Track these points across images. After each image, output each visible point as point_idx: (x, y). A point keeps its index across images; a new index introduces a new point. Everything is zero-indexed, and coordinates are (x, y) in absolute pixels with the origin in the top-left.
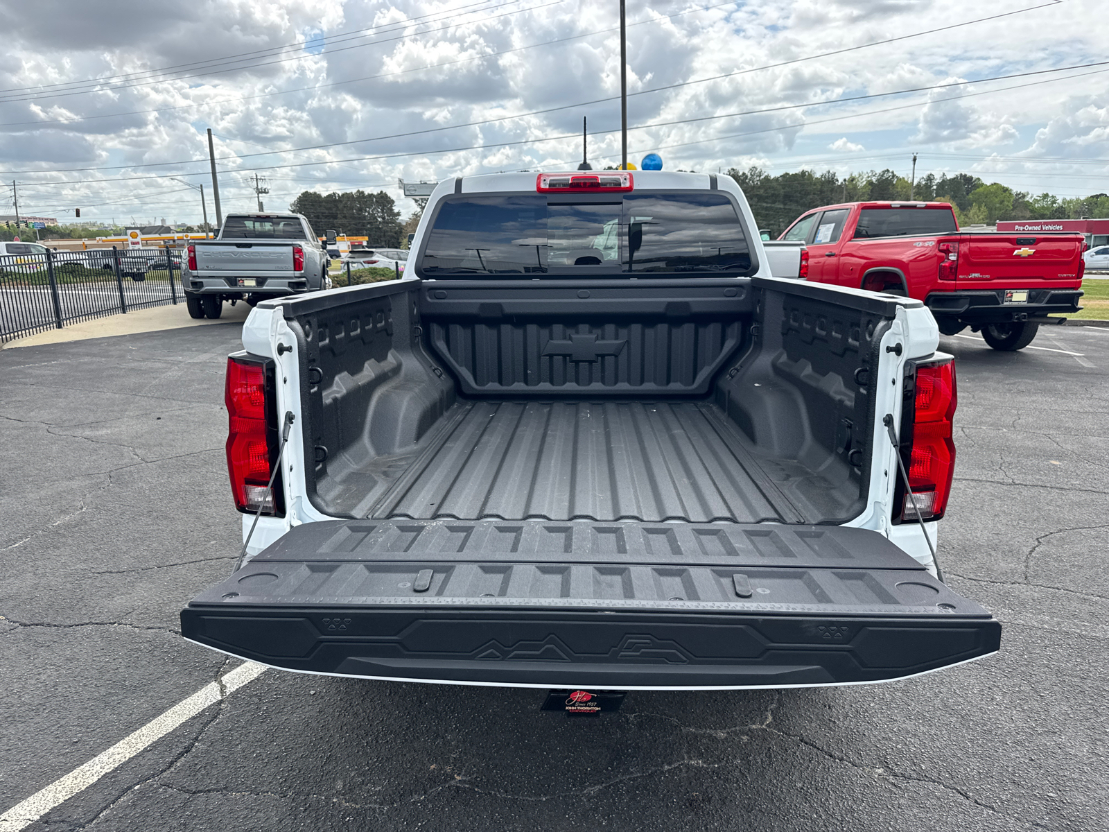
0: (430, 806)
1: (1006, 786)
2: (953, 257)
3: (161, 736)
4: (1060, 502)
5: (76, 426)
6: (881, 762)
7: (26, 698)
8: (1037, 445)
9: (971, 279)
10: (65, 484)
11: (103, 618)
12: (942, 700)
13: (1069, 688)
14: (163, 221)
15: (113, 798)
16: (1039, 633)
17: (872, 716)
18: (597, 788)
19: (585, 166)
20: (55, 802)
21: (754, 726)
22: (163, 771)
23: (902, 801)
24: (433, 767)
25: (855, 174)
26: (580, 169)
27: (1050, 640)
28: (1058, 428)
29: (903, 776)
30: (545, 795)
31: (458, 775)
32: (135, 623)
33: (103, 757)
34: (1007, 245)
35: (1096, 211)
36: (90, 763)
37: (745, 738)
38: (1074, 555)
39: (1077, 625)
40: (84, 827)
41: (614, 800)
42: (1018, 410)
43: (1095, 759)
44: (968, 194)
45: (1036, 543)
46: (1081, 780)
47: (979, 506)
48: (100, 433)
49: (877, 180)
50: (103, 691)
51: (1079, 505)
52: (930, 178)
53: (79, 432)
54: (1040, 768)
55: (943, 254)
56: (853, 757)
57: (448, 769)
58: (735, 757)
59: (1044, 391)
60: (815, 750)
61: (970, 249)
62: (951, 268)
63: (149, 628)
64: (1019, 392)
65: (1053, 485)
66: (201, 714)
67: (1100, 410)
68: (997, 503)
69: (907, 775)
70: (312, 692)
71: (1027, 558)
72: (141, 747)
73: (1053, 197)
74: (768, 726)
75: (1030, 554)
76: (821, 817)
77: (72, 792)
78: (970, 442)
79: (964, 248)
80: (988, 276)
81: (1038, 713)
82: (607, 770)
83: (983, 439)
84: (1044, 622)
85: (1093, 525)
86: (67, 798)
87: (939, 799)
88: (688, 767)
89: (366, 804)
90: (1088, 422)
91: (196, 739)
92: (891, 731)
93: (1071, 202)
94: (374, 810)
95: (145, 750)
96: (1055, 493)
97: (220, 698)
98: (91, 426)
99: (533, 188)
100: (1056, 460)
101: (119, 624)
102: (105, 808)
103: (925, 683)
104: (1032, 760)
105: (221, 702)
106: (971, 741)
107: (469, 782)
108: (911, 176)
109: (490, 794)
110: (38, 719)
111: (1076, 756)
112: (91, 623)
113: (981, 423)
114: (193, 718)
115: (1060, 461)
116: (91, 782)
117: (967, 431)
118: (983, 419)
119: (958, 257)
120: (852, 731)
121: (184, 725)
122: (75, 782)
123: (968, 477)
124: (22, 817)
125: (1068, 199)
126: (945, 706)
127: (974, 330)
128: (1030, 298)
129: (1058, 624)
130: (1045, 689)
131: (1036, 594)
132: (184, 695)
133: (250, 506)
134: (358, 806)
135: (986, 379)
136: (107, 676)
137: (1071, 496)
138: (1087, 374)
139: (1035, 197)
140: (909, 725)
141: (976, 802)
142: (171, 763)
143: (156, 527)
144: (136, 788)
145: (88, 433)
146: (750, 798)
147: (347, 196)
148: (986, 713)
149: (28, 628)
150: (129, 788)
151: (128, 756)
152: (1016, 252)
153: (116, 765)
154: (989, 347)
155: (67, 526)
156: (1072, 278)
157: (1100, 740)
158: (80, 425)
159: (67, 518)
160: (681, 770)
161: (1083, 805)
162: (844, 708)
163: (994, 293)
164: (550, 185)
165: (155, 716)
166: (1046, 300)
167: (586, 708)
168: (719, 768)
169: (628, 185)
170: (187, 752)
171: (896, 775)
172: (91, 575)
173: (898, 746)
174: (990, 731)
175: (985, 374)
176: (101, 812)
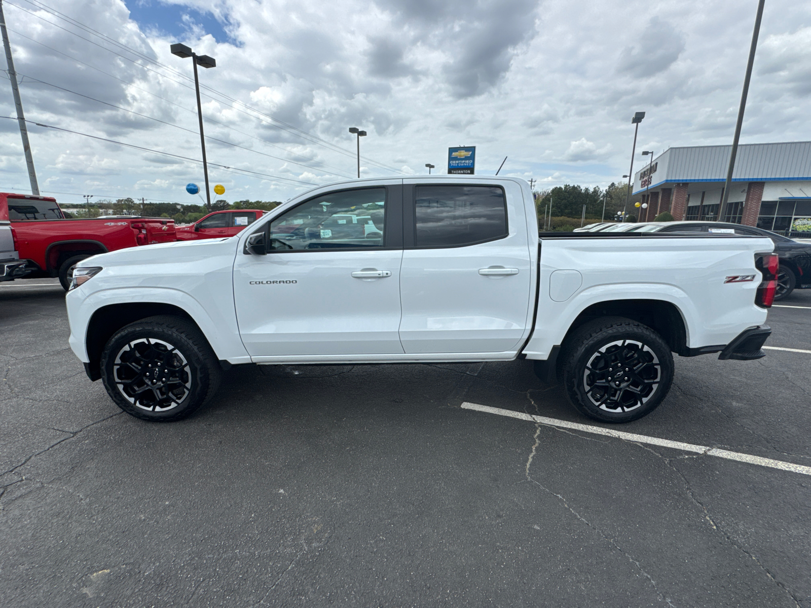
36: (800, 472)
66: (730, 450)
72: (772, 460)
97: (713, 449)
105: (717, 447)
121: (743, 453)
153: (789, 463)
165: (752, 465)
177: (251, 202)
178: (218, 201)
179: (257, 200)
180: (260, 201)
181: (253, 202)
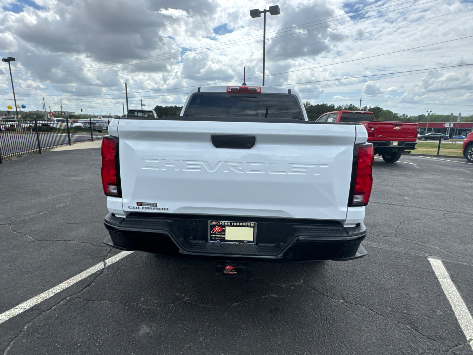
0: (175, 308)
1: (388, 308)
2: (373, 129)
3: (80, 280)
4: (408, 211)
5: (70, 176)
6: (342, 298)
7: (33, 265)
8: (400, 192)
9: (379, 137)
10: (62, 194)
11: (67, 239)
12: (365, 276)
13: (411, 274)
14: (110, 114)
15: (58, 301)
16: (401, 254)
17: (339, 281)
18: (237, 304)
19: (244, 84)
20: (36, 303)
21: (296, 283)
22: (79, 292)
23: (349, 312)
24: (177, 294)
25: (341, 105)
26: (242, 85)
27: (404, 257)
28: (407, 187)
29: (350, 303)
30: (217, 306)
31: (186, 297)
32: (78, 241)
33: (57, 287)
34: (392, 126)
35: (421, 120)
36: (52, 289)
37: (293, 288)
38: (413, 228)
39: (414, 252)
40: (45, 312)
41: (243, 308)
42: (394, 181)
43: (420, 299)
44: (378, 113)
45: (400, 224)
46: (416, 307)
47: (380, 211)
48: (78, 178)
49: (348, 108)
50: (62, 264)
51: (415, 212)
52: (366, 108)
53: (70, 178)
54: (401, 302)
55: (369, 128)
56: (332, 295)
57: (183, 295)
58: (289, 294)
59: (403, 175)
60: (318, 293)
61: (379, 127)
62: (372, 133)
63: (82, 243)
64: (394, 175)
65: (406, 205)
66: (96, 273)
67: (422, 182)
68: (386, 210)
69: (351, 302)
70: (137, 266)
71: (396, 229)
72: (72, 284)
73: (407, 115)
74: (301, 283)
75: (397, 227)
76: (319, 316)
77: (43, 299)
78: (377, 190)
79: (377, 126)
80: (384, 136)
81: (400, 282)
82: (241, 297)
83: (382, 190)
84: (402, 251)
85: (420, 219)
86: (41, 301)
87: (363, 311)
88: (271, 297)
89: (151, 307)
90: (418, 186)
91: (93, 282)
92: (346, 286)
93: (412, 117)
94: (154, 309)
95: (73, 285)
96: (406, 208)
97: (103, 267)
98: (75, 176)
99: (225, 91)
100: (407, 197)
101: (72, 241)
102: (54, 306)
103: (359, 270)
104: (397, 299)
105: (104, 269)
106: (375, 291)
107: (190, 300)
108: (359, 106)
109: (197, 304)
110: (36, 273)
111: (414, 298)
112: (62, 240)
113: (381, 185)
114: (93, 274)
115: (408, 197)
116: (51, 296)
117: (376, 187)
118: (382, 183)
119: (375, 129)
120: (332, 286)
121: (89, 276)
122: (45, 295)
123: (376, 202)
124: (23, 308)
125: (412, 116)
126: (366, 278)
127: (379, 155)
128: (399, 144)
129: (407, 251)
130: (402, 274)
131: (399, 241)
132: (91, 266)
133: (109, 193)
134: (148, 308)
135: (383, 171)
136: (64, 258)
137: (412, 209)
138: (418, 170)
139: (401, 115)
140: (352, 285)
141: (377, 313)
142: (82, 290)
143: (91, 209)
144: (68, 298)
145: (73, 178)
146: (293, 309)
147: (171, 107)
148: (381, 281)
149: (39, 241)
150: (65, 298)
151: (66, 287)
152: (394, 128)
153: (62, 290)
154: (384, 161)
155: (60, 208)
156: (413, 138)
157: (422, 292)
158: (72, 176)
159: (61, 205)
160: (268, 298)
161: (416, 316)
162: (329, 278)
163: (386, 142)
164: (231, 90)
165: (79, 273)
166: (404, 145)
167: (231, 272)
168: (282, 298)
169: (259, 91)
170: (88, 286)
171: (347, 303)
172: (65, 224)
173: (349, 292)
174: (382, 288)
175: (382, 169)
176: (53, 306)
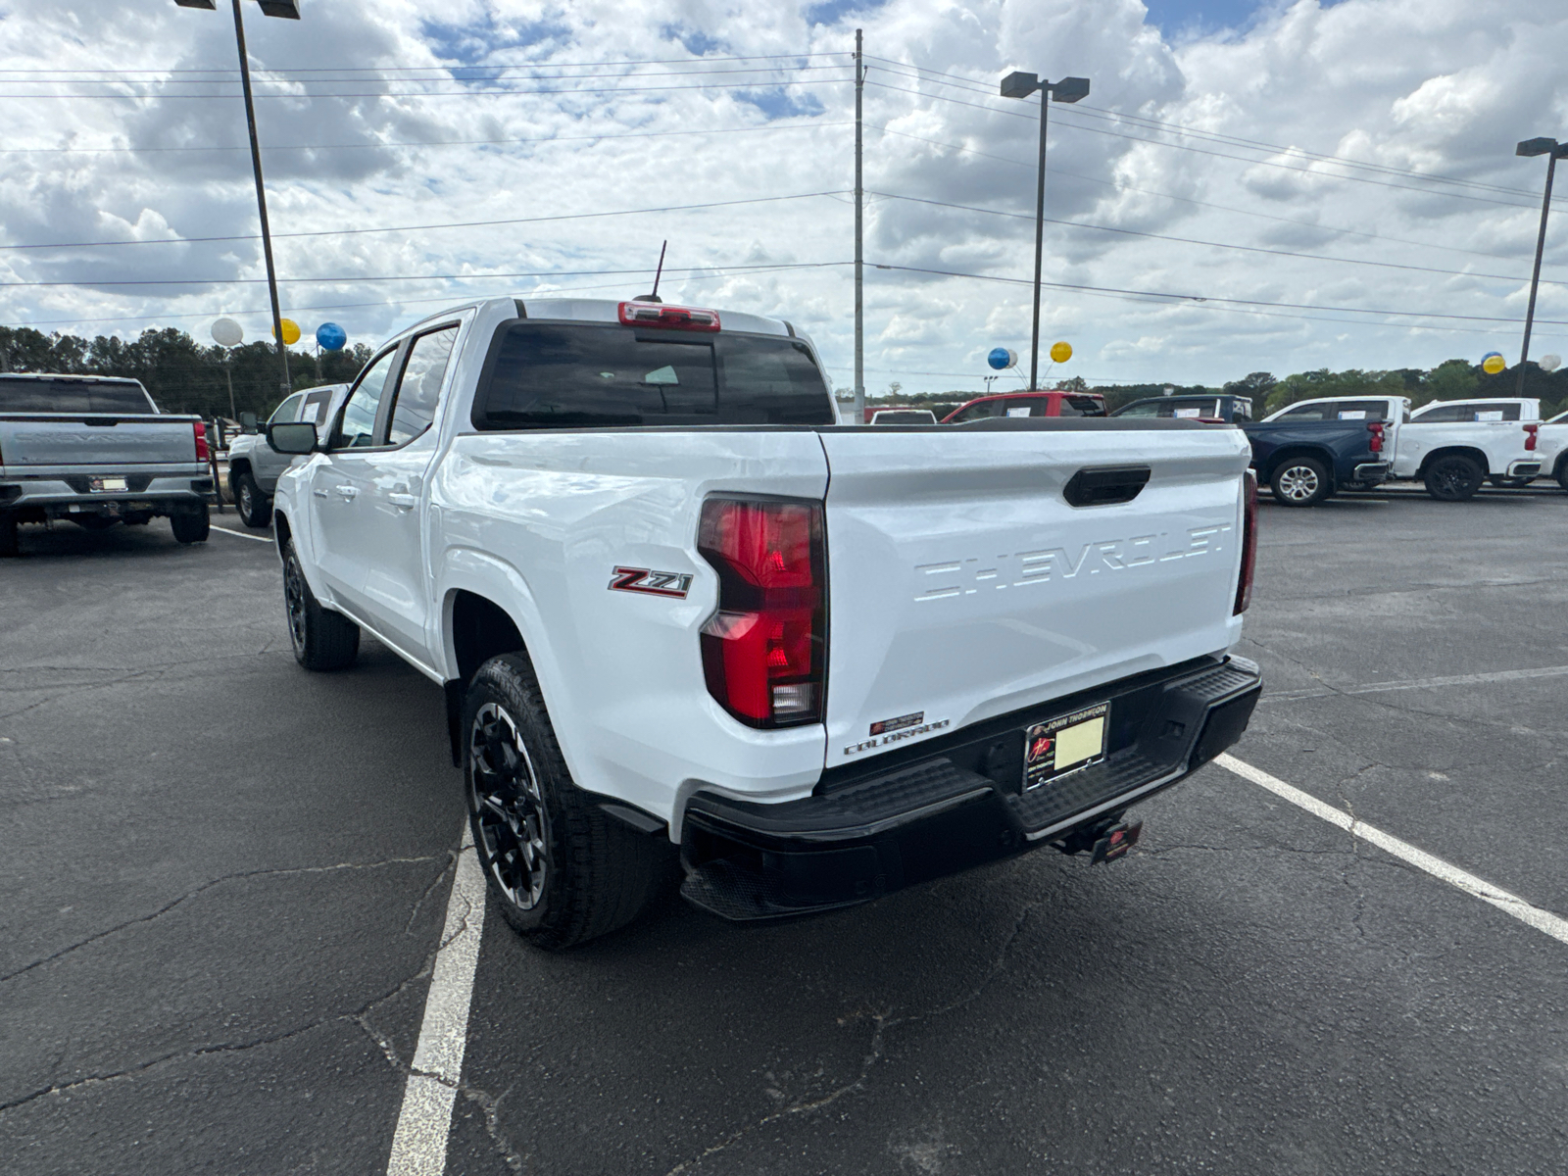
24: (840, 1022)
31: (876, 1015)
57: (859, 1016)
89: (833, 1092)
97: (454, 1090)
105: (462, 1093)
109: (930, 1015)
134: (829, 1100)
164: (636, 316)
169: (716, 323)
177: (1334, 374)
178: (1250, 376)
179: (1350, 369)
180: (1358, 369)
181: (1338, 372)
